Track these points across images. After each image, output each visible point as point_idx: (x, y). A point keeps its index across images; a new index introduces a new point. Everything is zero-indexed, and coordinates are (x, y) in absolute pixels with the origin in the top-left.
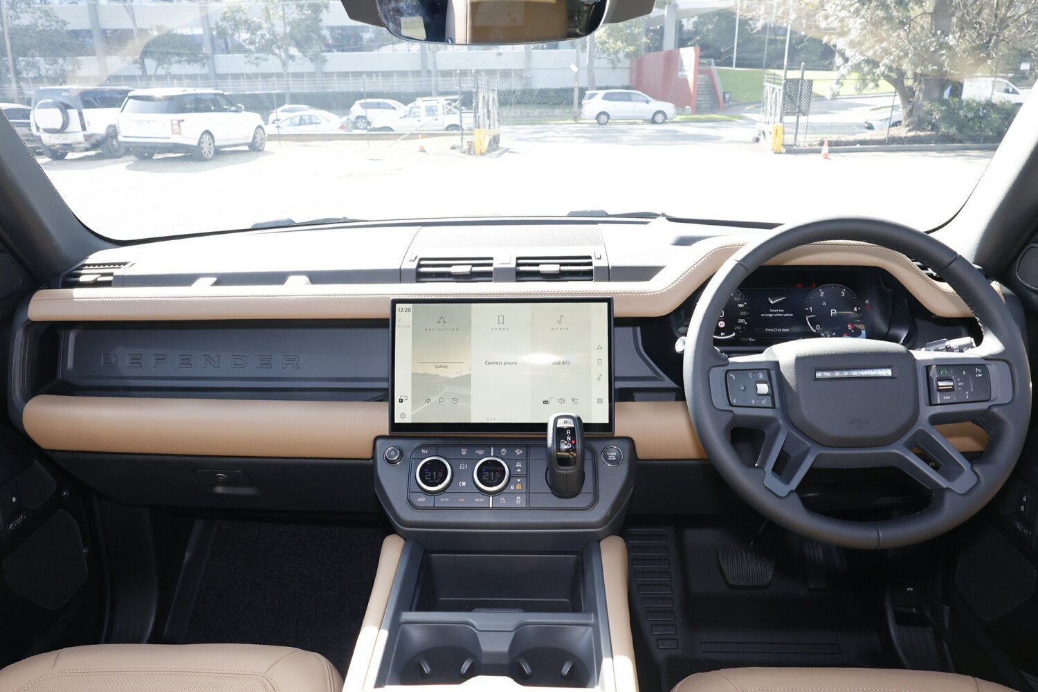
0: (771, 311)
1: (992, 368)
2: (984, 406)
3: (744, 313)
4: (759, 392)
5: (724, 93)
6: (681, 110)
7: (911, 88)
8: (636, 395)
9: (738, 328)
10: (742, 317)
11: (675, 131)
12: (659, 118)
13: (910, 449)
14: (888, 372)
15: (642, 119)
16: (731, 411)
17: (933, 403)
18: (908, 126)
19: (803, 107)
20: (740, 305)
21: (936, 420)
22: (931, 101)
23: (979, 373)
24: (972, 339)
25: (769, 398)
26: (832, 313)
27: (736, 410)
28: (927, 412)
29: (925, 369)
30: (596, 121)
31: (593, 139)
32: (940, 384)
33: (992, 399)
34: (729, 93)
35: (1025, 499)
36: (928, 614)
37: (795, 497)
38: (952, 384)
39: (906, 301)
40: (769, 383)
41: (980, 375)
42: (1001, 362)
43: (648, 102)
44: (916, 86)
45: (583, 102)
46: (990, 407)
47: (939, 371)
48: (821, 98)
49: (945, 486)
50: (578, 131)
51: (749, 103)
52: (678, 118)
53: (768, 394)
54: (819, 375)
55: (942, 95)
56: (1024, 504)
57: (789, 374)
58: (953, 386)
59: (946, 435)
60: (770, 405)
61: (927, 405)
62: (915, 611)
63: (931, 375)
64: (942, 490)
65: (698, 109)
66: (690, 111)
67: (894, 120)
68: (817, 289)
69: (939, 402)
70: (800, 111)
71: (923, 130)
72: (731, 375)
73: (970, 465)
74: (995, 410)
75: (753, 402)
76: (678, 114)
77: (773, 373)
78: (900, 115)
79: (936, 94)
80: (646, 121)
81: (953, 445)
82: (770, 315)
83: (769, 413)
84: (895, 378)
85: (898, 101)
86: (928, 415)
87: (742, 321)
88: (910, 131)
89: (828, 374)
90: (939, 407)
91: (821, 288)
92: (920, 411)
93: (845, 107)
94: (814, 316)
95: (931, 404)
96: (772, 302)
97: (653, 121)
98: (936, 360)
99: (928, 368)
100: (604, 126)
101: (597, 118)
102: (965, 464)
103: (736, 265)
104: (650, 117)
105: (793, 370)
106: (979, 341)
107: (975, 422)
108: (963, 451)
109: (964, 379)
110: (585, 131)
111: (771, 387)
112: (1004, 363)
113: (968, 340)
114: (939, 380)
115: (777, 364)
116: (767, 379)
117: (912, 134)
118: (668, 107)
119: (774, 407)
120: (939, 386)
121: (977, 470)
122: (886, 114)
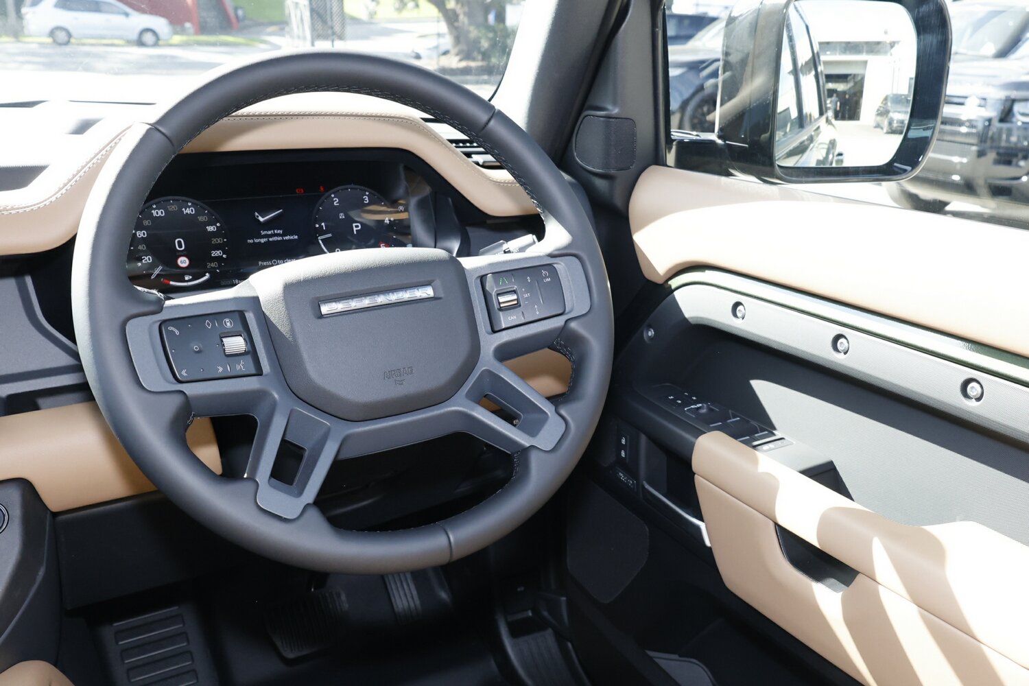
0: (263, 233)
1: (561, 266)
2: (558, 322)
3: (219, 241)
4: (228, 351)
5: (236, 9)
6: (178, 28)
7: (454, 11)
8: (41, 401)
9: (213, 265)
10: (217, 248)
11: (173, 57)
12: (148, 38)
13: (479, 402)
14: (428, 292)
15: (124, 40)
16: (181, 392)
17: (496, 329)
18: (457, 55)
19: (337, 28)
20: (210, 229)
21: (505, 353)
22: (478, 26)
23: (546, 277)
24: (534, 236)
25: (249, 358)
26: (355, 229)
27: (190, 389)
28: (490, 343)
29: (479, 281)
30: (50, 40)
31: (50, 66)
32: (502, 299)
33: (566, 311)
34: (241, 8)
35: (623, 441)
36: (545, 614)
37: (314, 516)
38: (515, 297)
39: (450, 200)
40: (244, 334)
41: (549, 280)
42: (571, 257)
43: (127, 15)
44: (459, 10)
45: (24, 10)
46: (566, 321)
47: (496, 282)
48: (355, 20)
49: (527, 445)
50: (21, 54)
51: (272, 24)
52: (177, 39)
53: (245, 353)
54: (325, 309)
55: (486, 19)
56: (624, 447)
57: (276, 315)
58: (517, 300)
59: (524, 375)
60: (253, 371)
61: (489, 334)
62: (530, 614)
63: (487, 288)
64: (525, 451)
65: (203, 29)
66: (192, 31)
67: (443, 49)
68: (327, 194)
69: (504, 327)
70: (334, 33)
71: (474, 59)
72: (171, 328)
73: (553, 408)
74: (573, 325)
75: (221, 369)
76: (176, 33)
77: (250, 316)
78: (447, 42)
79: (480, 19)
80: (129, 43)
81: (535, 390)
82: (263, 241)
83: (251, 384)
84: (440, 298)
85: (443, 27)
86: (492, 348)
87: (217, 253)
88: (461, 60)
89: (338, 307)
90: (504, 332)
91: (334, 193)
92: (482, 344)
93: (387, 33)
94: (330, 235)
95: (494, 332)
96: (261, 219)
97: (140, 43)
98: (491, 265)
99: (482, 279)
100: (63, 47)
101: (52, 33)
102: (548, 408)
103: (148, 131)
104: (134, 36)
105: (282, 306)
106: (540, 235)
107: (552, 348)
108: (549, 394)
109: (529, 288)
110: (34, 54)
111: (250, 340)
112: (574, 258)
113: (530, 238)
114: (498, 295)
115: (256, 300)
116: (240, 328)
117: (463, 64)
118: (159, 24)
119: (259, 373)
120: (499, 303)
121: (563, 412)
122: (433, 42)
